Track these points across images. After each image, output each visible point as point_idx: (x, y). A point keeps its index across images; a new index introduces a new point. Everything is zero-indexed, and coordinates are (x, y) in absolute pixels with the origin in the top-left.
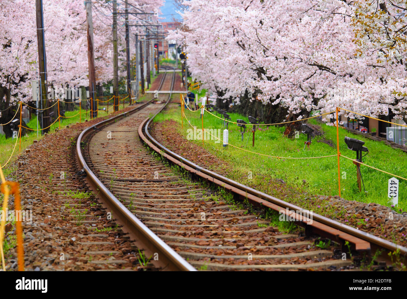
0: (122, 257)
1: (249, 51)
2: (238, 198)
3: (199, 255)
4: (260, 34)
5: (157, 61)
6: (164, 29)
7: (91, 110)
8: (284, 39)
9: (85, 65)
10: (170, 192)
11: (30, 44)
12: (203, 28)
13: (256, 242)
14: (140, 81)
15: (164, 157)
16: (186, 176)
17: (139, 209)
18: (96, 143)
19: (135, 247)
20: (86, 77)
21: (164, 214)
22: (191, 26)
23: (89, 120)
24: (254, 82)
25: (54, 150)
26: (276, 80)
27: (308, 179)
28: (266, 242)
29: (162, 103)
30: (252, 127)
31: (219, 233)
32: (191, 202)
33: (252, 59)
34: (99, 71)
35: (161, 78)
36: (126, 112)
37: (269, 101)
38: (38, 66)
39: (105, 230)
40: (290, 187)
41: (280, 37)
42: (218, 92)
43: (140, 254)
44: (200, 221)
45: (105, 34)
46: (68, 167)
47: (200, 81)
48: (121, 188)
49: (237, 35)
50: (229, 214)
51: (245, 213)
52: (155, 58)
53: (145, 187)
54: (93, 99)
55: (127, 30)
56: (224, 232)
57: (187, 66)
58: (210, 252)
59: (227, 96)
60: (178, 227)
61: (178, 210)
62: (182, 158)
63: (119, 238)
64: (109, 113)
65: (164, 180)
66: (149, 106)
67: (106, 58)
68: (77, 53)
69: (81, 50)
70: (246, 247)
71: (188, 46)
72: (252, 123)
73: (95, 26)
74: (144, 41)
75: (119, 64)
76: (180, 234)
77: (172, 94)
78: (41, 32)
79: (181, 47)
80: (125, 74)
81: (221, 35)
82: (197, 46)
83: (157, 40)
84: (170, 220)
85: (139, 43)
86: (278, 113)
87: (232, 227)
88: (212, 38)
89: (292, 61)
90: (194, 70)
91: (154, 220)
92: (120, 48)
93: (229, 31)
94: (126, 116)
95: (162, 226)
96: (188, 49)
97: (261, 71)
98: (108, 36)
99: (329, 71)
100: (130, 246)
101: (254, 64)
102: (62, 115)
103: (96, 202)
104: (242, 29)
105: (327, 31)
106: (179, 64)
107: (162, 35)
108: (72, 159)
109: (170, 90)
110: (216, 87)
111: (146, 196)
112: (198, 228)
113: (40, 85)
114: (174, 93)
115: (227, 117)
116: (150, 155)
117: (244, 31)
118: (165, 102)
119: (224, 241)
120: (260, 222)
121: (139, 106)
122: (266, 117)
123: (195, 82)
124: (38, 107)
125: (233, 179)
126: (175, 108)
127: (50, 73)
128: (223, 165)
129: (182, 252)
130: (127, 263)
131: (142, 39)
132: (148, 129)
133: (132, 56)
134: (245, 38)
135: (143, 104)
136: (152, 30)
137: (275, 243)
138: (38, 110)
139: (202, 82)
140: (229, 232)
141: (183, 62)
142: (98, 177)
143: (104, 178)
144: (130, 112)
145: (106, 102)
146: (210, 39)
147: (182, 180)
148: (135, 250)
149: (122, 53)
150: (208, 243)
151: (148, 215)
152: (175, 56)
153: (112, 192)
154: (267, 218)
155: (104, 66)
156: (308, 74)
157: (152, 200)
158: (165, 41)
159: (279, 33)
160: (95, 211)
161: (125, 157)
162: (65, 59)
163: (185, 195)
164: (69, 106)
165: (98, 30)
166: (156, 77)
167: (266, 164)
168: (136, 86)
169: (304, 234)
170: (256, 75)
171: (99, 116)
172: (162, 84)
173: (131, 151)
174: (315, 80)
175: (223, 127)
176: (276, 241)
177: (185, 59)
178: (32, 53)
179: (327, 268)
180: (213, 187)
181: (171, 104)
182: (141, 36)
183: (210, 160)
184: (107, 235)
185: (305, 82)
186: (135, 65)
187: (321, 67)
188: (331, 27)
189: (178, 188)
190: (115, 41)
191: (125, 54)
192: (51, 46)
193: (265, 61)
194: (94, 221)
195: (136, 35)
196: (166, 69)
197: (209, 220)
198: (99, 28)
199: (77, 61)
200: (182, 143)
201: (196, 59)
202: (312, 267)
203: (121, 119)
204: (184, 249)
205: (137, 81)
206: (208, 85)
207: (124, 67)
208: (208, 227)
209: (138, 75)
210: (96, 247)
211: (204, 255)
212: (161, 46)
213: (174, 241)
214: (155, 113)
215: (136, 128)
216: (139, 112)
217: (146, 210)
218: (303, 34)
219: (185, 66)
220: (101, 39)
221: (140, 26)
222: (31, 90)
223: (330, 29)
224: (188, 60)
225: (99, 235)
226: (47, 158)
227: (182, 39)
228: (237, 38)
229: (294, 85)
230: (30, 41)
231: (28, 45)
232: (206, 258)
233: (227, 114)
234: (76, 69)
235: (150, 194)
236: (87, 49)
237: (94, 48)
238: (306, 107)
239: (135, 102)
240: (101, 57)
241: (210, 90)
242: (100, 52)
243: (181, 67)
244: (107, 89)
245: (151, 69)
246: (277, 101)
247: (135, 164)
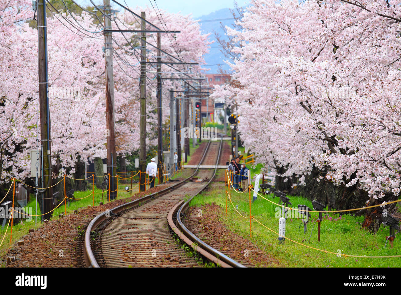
1: (317, 114)
6: (210, 83)
7: (109, 190)
8: (362, 100)
9: (102, 130)
11: (30, 103)
12: (257, 83)
15: (197, 252)
18: (111, 233)
20: (104, 146)
22: (243, 81)
23: (105, 202)
24: (322, 155)
25: (55, 241)
26: (352, 153)
29: (204, 181)
30: (318, 215)
33: (320, 126)
34: (120, 139)
35: (204, 148)
36: (155, 193)
37: (342, 181)
38: (40, 131)
42: (277, 168)
45: (131, 89)
46: (72, 263)
47: (254, 153)
49: (300, 94)
52: (197, 122)
54: (111, 174)
55: (159, 85)
57: (238, 132)
59: (289, 173)
62: (220, 253)
64: (133, 194)
66: (186, 185)
67: (131, 121)
68: (91, 114)
69: (97, 110)
71: (239, 106)
72: (317, 210)
73: (117, 78)
74: (182, 99)
75: (148, 129)
77: (218, 169)
78: (44, 87)
79: (230, 107)
80: (156, 142)
81: (281, 94)
82: (251, 106)
83: (199, 98)
85: (175, 102)
86: (355, 198)
88: (269, 97)
90: (247, 138)
92: (149, 108)
93: (290, 89)
94: (154, 199)
96: (239, 110)
97: (332, 142)
98: (133, 92)
101: (323, 132)
102: (70, 196)
104: (307, 85)
106: (228, 129)
107: (207, 91)
108: (79, 253)
109: (215, 164)
110: (275, 162)
113: (41, 157)
114: (221, 169)
115: (286, 202)
116: (180, 249)
117: (309, 88)
118: (208, 180)
121: (173, 184)
122: (339, 203)
123: (249, 154)
124: (37, 185)
126: (220, 188)
127: (55, 140)
128: (273, 263)
131: (179, 96)
132: (181, 215)
133: (164, 120)
134: (311, 98)
135: (178, 183)
136: (192, 84)
138: (37, 189)
139: (256, 155)
141: (232, 127)
144: (159, 193)
145: (130, 179)
146: (267, 98)
149: (152, 114)
152: (222, 119)
155: (128, 131)
156: (394, 146)
158: (210, 100)
161: (148, 251)
162: (76, 122)
164: (81, 184)
165: (121, 84)
166: (198, 147)
168: (170, 158)
170: (327, 146)
171: (118, 198)
172: (205, 156)
173: (155, 244)
177: (236, 123)
178: (32, 114)
181: (215, 183)
182: (178, 92)
183: (257, 257)
185: (389, 158)
186: (169, 131)
190: (143, 99)
191: (156, 115)
192: (57, 106)
193: (336, 129)
195: (172, 91)
198: (122, 82)
199: (92, 125)
200: (224, 234)
201: (249, 123)
203: (148, 202)
205: (172, 152)
206: (264, 158)
207: (154, 133)
209: (172, 143)
212: (205, 105)
214: (192, 194)
215: (165, 214)
216: (173, 193)
218: (389, 94)
219: (235, 133)
220: (125, 96)
221: (177, 79)
222: (29, 163)
224: (240, 125)
226: (46, 252)
227: (232, 97)
228: (301, 97)
229: (375, 160)
230: (29, 99)
231: (27, 103)
233: (288, 197)
234: (90, 135)
236: (105, 109)
237: (115, 108)
238: (392, 190)
239: (168, 179)
240: (125, 120)
241: (268, 166)
242: (123, 113)
243: (230, 133)
244: (130, 162)
246: (353, 182)
247: (160, 260)
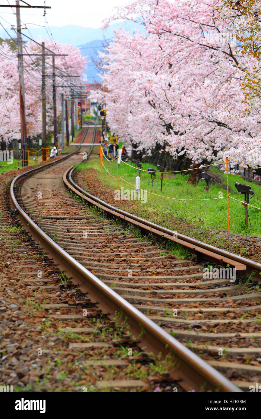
0: (47, 277)
1: (159, 109)
2: (144, 232)
3: (110, 276)
4: (168, 95)
5: (80, 117)
6: (87, 89)
8: (188, 99)
9: (17, 121)
10: (89, 228)
12: (119, 89)
13: (157, 267)
14: (65, 135)
15: (84, 199)
16: (102, 215)
17: (62, 240)
18: (27, 188)
19: (58, 269)
20: (19, 131)
21: (83, 245)
22: (110, 88)
24: (163, 136)
26: (182, 134)
27: (206, 218)
28: (165, 266)
30: (161, 174)
31: (127, 260)
32: (106, 235)
33: (162, 117)
34: (29, 126)
35: (84, 132)
36: (53, 162)
39: (34, 256)
40: (188, 224)
41: (185, 97)
42: (133, 145)
43: (62, 275)
44: (113, 250)
45: (35, 94)
46: (3, 207)
47: (118, 135)
48: (47, 224)
49: (148, 95)
50: (137, 245)
51: (150, 244)
52: (79, 115)
53: (67, 224)
54: (24, 150)
55: (54, 91)
56: (132, 258)
57: (107, 121)
58: (119, 274)
59: (140, 148)
60: (93, 255)
61: (94, 242)
62: (99, 200)
63: (45, 262)
64: (39, 162)
65: (84, 218)
66: (73, 157)
67: (36, 115)
68: (10, 110)
69: (14, 107)
70: (148, 270)
71: (107, 104)
72: (160, 171)
73: (26, 86)
74: (69, 100)
75: (47, 120)
76: (95, 260)
77: (94, 146)
79: (101, 105)
80: (52, 129)
81: (135, 96)
82: (115, 105)
83: (80, 99)
84: (88, 249)
85: (64, 102)
86: (183, 163)
87: (138, 255)
88: (128, 99)
89: (194, 118)
90: (113, 125)
91: (74, 250)
92: (48, 106)
93: (141, 92)
94: (53, 165)
95: (80, 254)
96: (107, 107)
97: (169, 127)
98: (38, 96)
99: (226, 127)
100: (54, 269)
101: (163, 121)
103: (27, 235)
104: (153, 90)
105: (225, 93)
106: (99, 120)
107: (85, 95)
108: (7, 200)
109: (92, 143)
110: (131, 141)
111: (68, 231)
112: (111, 256)
114: (95, 146)
115: (140, 166)
116: (72, 198)
117: (154, 92)
118: (87, 153)
119: (131, 266)
120: (162, 251)
121: (64, 156)
122: (173, 166)
123: (113, 136)
125: (142, 217)
126: (96, 158)
128: (134, 206)
129: (97, 274)
130: (51, 282)
131: (67, 98)
132: (72, 176)
133: (58, 114)
134: (155, 98)
135: (67, 155)
136: (76, 90)
137: (173, 267)
139: (119, 136)
140: (136, 259)
141: (103, 118)
142: (28, 215)
143: (33, 216)
144: (56, 162)
145: (36, 153)
146: (126, 99)
147: (98, 218)
148: (58, 272)
149: (50, 110)
150: (118, 267)
151: (70, 245)
152: (96, 113)
153: (40, 227)
154: (167, 248)
155: (34, 121)
156: (209, 129)
157: (73, 234)
158: (88, 100)
159: (185, 94)
160: (26, 242)
161: (51, 199)
163: (101, 230)
165: (29, 90)
166: (80, 131)
167: (171, 206)
168: (62, 139)
169: (196, 260)
170: (165, 130)
171: (29, 165)
172: (85, 138)
173: (56, 194)
174: (214, 135)
175: (136, 175)
176: (173, 266)
177: (105, 116)
179: (212, 285)
180: (124, 223)
181: (92, 155)
182: (66, 95)
183: (124, 202)
184: (36, 261)
185: (206, 137)
186: (61, 121)
187: (219, 124)
188: (229, 90)
189: (95, 224)
190: (44, 100)
191: (52, 111)
193: (172, 118)
194: (25, 250)
195: (62, 95)
196: (88, 124)
197: (119, 249)
198: (30, 88)
199: (11, 117)
200: (101, 188)
201: (114, 116)
202: (200, 285)
203: (49, 167)
204: (98, 271)
205: (63, 135)
206: (124, 139)
207: (51, 123)
208: (119, 255)
209: (63, 129)
210: (26, 269)
211: (114, 276)
212: (84, 104)
213: (90, 265)
214: (78, 163)
215: (61, 175)
216: (64, 162)
217: (68, 242)
218: (205, 95)
219: (105, 122)
220: (32, 98)
221: (66, 87)
223: (227, 91)
224: (108, 117)
225: (28, 260)
227: (103, 98)
228: (149, 98)
229: (197, 139)
232: (116, 278)
233: (140, 163)
234: (10, 124)
235: (71, 229)
236: (19, 107)
237: (26, 106)
238: (207, 158)
239: (61, 153)
240: (32, 114)
241: (126, 143)
242: (31, 109)
243: (101, 122)
244: (36, 141)
245: (75, 124)
246: (182, 153)
247: (60, 205)
